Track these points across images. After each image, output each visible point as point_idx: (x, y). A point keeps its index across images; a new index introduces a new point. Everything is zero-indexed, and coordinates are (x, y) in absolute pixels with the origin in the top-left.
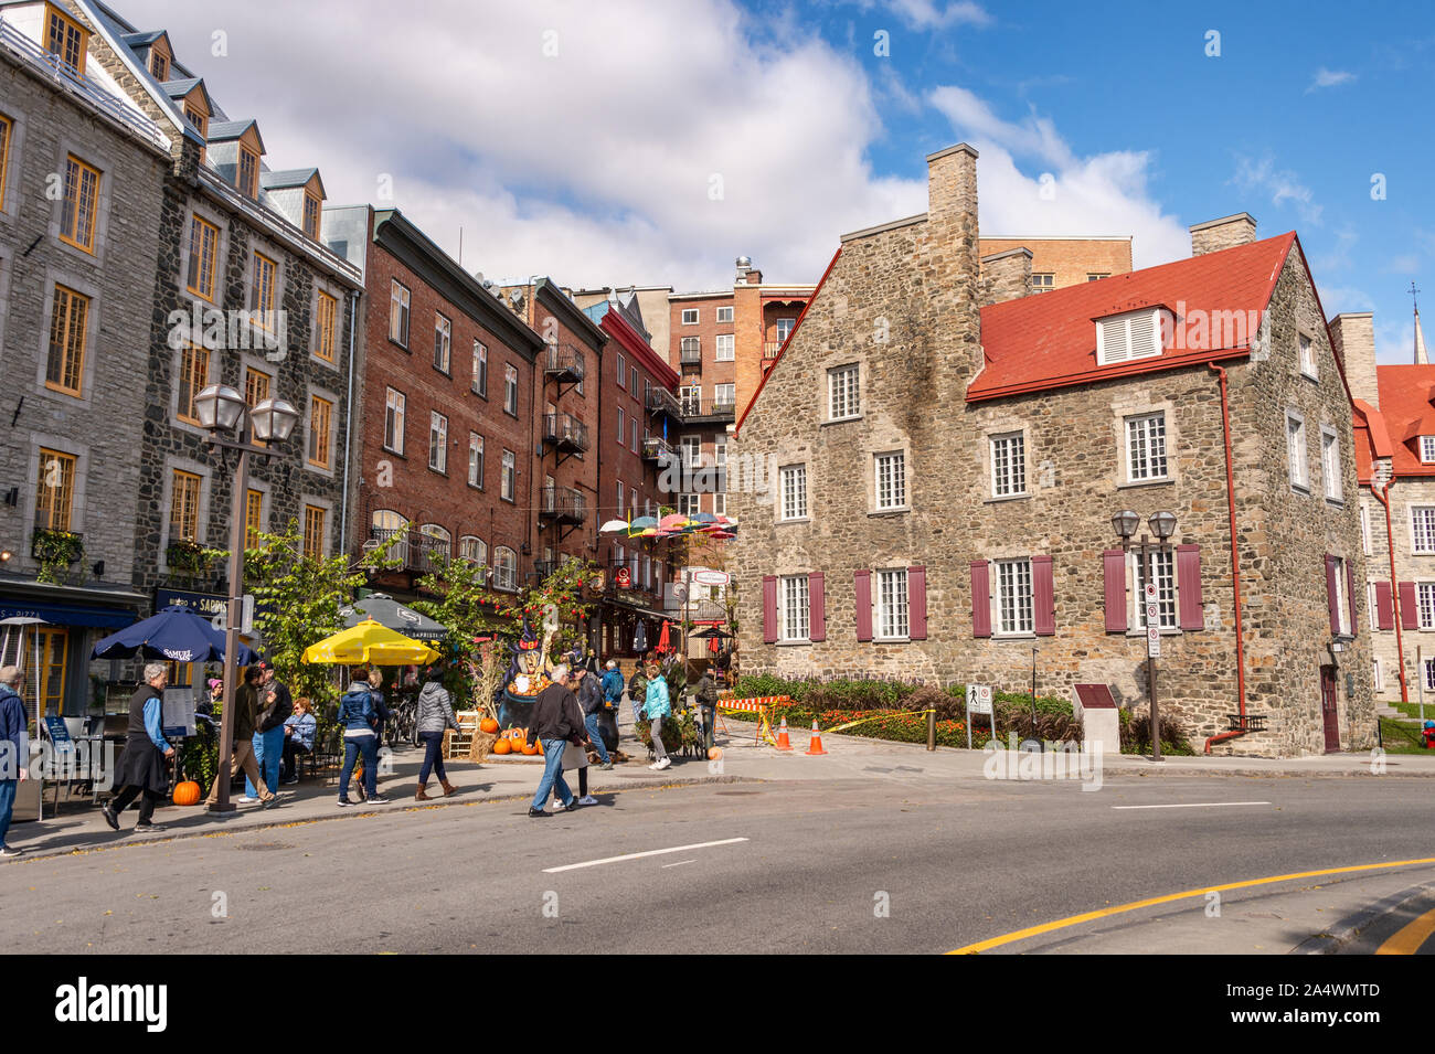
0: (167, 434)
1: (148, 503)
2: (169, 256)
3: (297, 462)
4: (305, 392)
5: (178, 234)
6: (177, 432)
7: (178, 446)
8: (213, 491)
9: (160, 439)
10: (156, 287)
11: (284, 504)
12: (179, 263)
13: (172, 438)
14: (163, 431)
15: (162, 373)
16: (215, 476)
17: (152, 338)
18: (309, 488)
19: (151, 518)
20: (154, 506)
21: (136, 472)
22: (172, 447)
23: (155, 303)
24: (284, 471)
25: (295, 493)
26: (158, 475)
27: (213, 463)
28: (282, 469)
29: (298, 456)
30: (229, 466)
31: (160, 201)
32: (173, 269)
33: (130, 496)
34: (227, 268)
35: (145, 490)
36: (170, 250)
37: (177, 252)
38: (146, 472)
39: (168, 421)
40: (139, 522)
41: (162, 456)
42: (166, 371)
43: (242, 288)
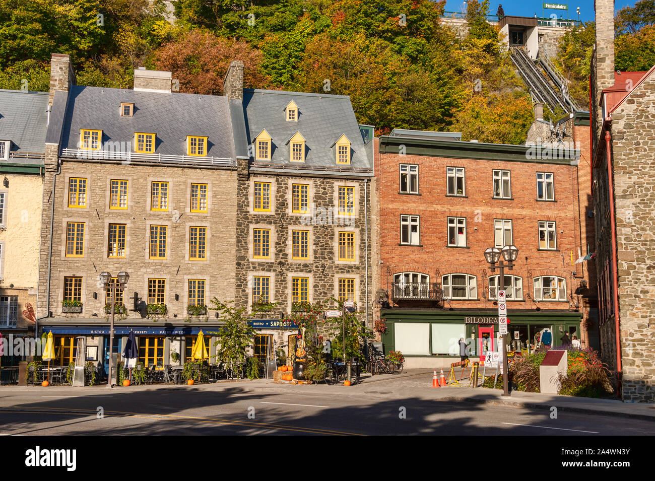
0: (248, 265)
1: (241, 290)
2: (244, 202)
3: (330, 261)
4: (333, 232)
5: (247, 192)
6: (253, 263)
7: (254, 268)
8: (277, 281)
9: (245, 267)
10: (238, 214)
11: (324, 280)
12: (248, 202)
13: (251, 265)
14: (246, 264)
15: (243, 243)
16: (277, 275)
17: (237, 232)
18: (340, 271)
19: (243, 295)
20: (244, 291)
21: (234, 280)
22: (251, 268)
23: (237, 220)
24: (322, 267)
25: (330, 275)
26: (245, 280)
27: (275, 271)
28: (320, 266)
29: (331, 258)
30: (284, 271)
31: (237, 184)
32: (245, 205)
33: (231, 289)
34: (276, 197)
35: (239, 286)
36: (244, 199)
37: (247, 199)
38: (239, 279)
39: (248, 260)
40: (237, 297)
41: (246, 273)
42: (245, 242)
43: (286, 201)
